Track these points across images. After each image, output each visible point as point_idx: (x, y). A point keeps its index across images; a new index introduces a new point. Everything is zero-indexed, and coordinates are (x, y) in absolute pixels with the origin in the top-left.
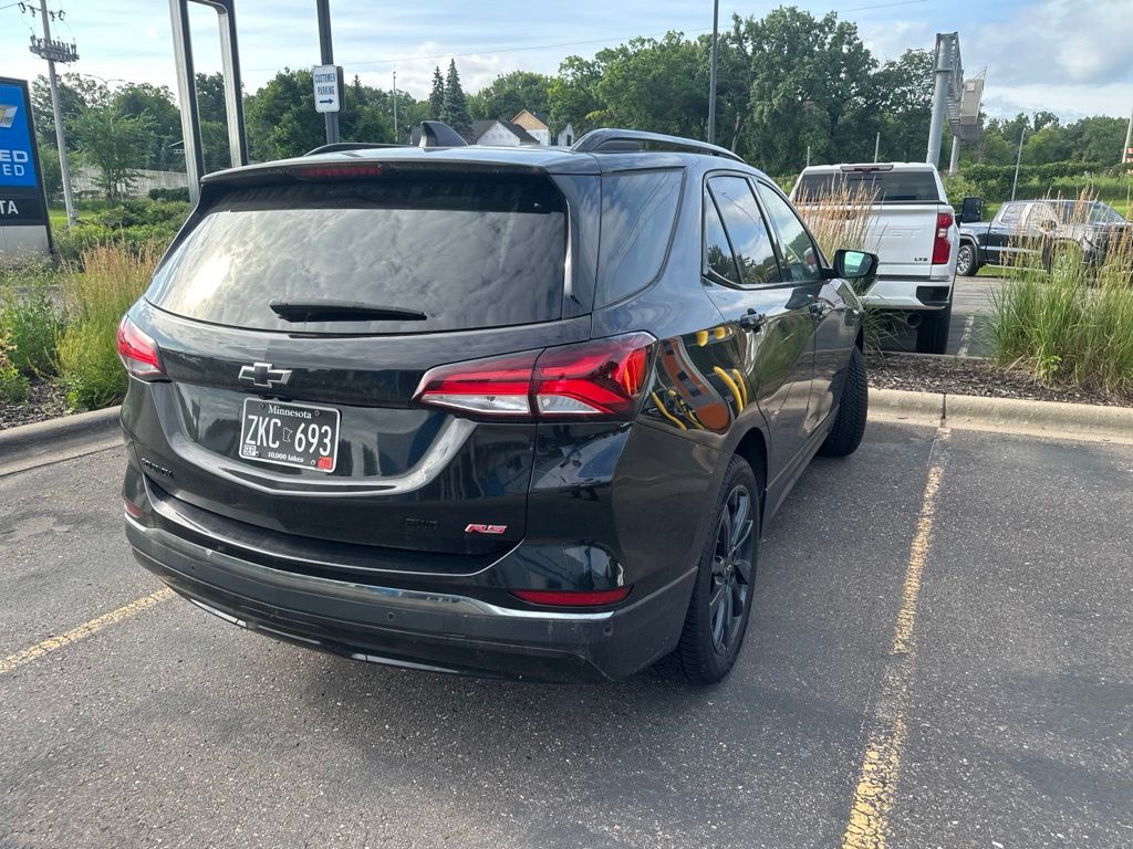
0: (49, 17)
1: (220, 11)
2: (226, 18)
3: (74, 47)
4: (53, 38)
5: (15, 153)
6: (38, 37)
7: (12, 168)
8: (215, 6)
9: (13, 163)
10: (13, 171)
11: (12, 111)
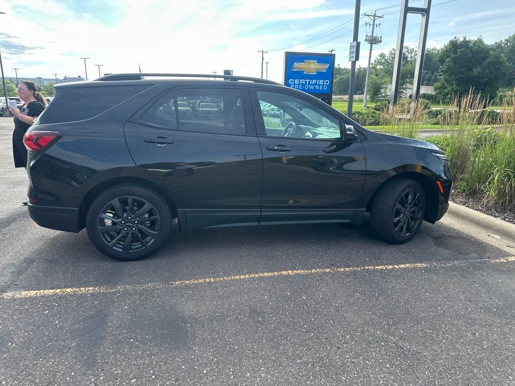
0: (375, 26)
1: (423, 15)
2: (425, 18)
3: (381, 37)
4: (374, 35)
5: (325, 81)
6: (369, 35)
7: (323, 87)
8: (421, 13)
9: (324, 85)
10: (323, 88)
11: (327, 66)
